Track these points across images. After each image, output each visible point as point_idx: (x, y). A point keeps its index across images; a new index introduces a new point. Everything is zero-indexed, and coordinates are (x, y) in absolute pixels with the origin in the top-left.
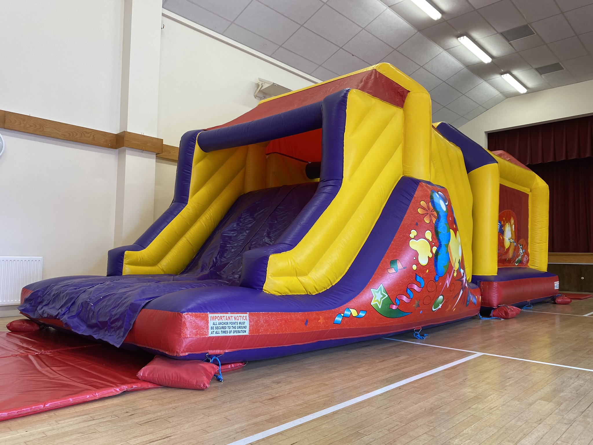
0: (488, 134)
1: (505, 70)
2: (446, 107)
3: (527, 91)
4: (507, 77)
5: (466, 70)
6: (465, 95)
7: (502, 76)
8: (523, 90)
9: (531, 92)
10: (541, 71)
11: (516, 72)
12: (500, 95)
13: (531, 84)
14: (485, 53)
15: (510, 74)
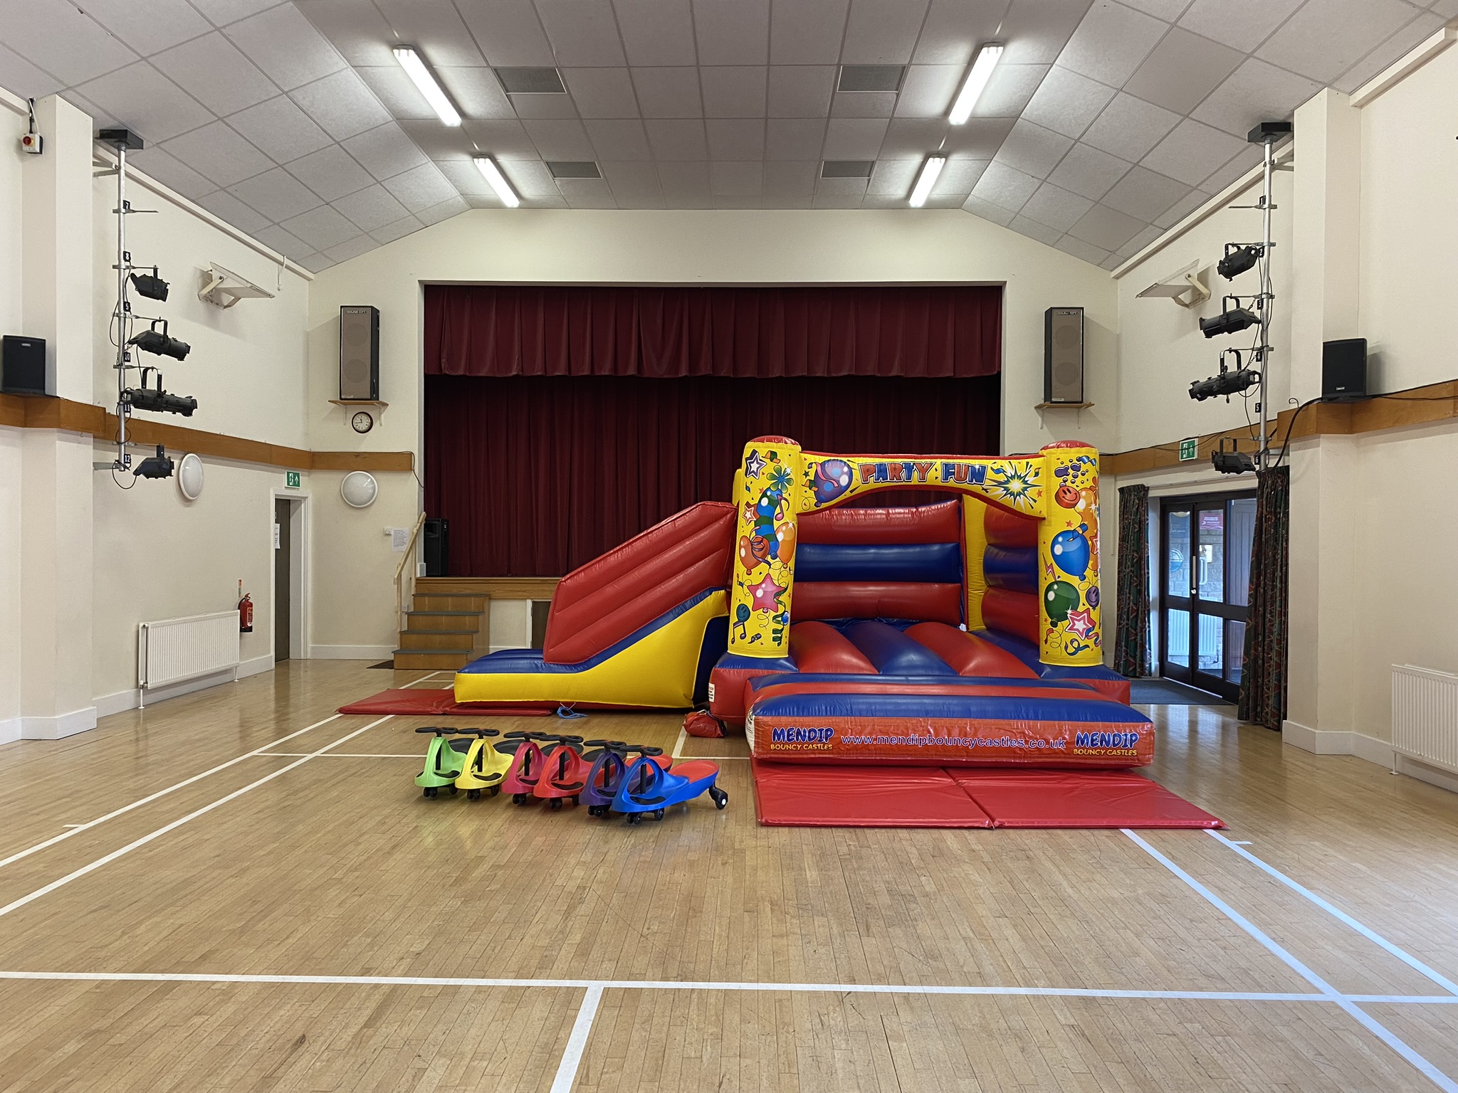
0: (425, 285)
1: (484, 150)
2: (330, 206)
3: (519, 206)
4: (485, 165)
5: (394, 126)
6: (382, 185)
7: (476, 160)
8: (511, 201)
9: (528, 206)
10: (557, 169)
11: (503, 159)
12: (460, 198)
13: (530, 190)
14: (447, 96)
15: (492, 161)
